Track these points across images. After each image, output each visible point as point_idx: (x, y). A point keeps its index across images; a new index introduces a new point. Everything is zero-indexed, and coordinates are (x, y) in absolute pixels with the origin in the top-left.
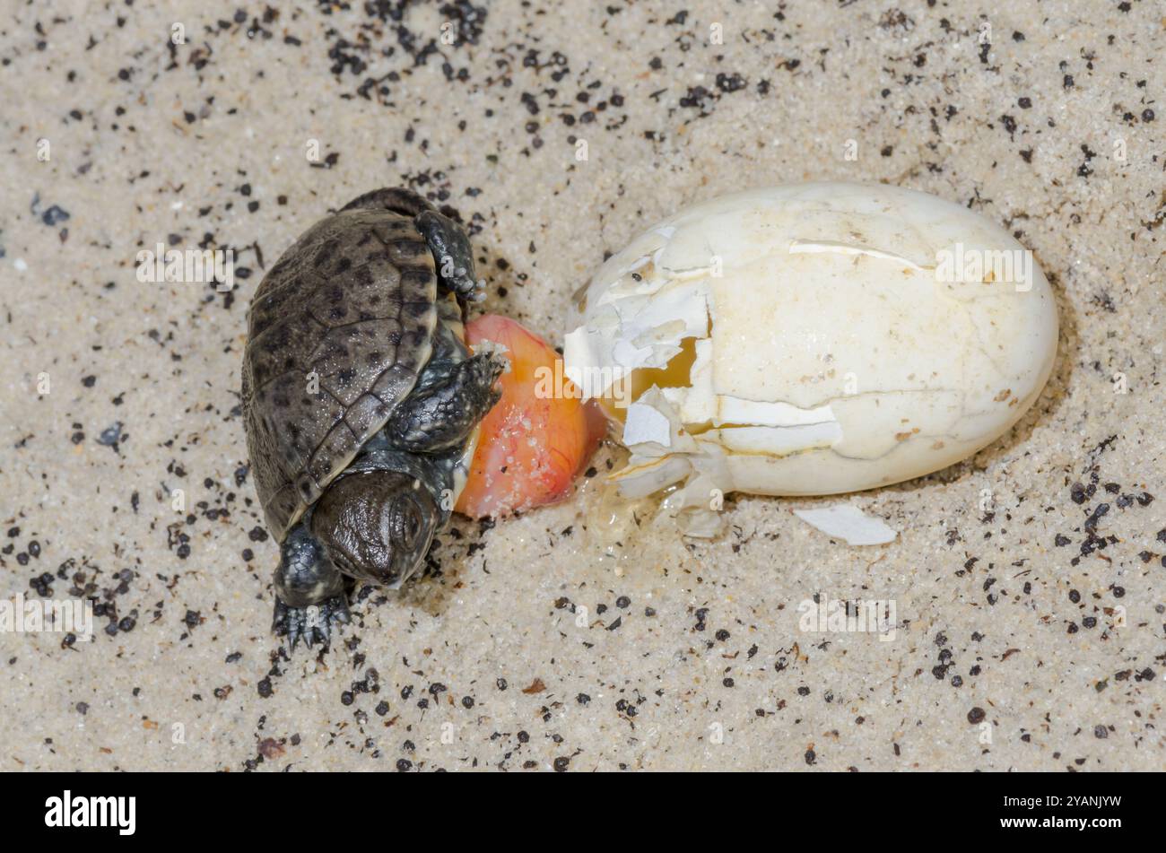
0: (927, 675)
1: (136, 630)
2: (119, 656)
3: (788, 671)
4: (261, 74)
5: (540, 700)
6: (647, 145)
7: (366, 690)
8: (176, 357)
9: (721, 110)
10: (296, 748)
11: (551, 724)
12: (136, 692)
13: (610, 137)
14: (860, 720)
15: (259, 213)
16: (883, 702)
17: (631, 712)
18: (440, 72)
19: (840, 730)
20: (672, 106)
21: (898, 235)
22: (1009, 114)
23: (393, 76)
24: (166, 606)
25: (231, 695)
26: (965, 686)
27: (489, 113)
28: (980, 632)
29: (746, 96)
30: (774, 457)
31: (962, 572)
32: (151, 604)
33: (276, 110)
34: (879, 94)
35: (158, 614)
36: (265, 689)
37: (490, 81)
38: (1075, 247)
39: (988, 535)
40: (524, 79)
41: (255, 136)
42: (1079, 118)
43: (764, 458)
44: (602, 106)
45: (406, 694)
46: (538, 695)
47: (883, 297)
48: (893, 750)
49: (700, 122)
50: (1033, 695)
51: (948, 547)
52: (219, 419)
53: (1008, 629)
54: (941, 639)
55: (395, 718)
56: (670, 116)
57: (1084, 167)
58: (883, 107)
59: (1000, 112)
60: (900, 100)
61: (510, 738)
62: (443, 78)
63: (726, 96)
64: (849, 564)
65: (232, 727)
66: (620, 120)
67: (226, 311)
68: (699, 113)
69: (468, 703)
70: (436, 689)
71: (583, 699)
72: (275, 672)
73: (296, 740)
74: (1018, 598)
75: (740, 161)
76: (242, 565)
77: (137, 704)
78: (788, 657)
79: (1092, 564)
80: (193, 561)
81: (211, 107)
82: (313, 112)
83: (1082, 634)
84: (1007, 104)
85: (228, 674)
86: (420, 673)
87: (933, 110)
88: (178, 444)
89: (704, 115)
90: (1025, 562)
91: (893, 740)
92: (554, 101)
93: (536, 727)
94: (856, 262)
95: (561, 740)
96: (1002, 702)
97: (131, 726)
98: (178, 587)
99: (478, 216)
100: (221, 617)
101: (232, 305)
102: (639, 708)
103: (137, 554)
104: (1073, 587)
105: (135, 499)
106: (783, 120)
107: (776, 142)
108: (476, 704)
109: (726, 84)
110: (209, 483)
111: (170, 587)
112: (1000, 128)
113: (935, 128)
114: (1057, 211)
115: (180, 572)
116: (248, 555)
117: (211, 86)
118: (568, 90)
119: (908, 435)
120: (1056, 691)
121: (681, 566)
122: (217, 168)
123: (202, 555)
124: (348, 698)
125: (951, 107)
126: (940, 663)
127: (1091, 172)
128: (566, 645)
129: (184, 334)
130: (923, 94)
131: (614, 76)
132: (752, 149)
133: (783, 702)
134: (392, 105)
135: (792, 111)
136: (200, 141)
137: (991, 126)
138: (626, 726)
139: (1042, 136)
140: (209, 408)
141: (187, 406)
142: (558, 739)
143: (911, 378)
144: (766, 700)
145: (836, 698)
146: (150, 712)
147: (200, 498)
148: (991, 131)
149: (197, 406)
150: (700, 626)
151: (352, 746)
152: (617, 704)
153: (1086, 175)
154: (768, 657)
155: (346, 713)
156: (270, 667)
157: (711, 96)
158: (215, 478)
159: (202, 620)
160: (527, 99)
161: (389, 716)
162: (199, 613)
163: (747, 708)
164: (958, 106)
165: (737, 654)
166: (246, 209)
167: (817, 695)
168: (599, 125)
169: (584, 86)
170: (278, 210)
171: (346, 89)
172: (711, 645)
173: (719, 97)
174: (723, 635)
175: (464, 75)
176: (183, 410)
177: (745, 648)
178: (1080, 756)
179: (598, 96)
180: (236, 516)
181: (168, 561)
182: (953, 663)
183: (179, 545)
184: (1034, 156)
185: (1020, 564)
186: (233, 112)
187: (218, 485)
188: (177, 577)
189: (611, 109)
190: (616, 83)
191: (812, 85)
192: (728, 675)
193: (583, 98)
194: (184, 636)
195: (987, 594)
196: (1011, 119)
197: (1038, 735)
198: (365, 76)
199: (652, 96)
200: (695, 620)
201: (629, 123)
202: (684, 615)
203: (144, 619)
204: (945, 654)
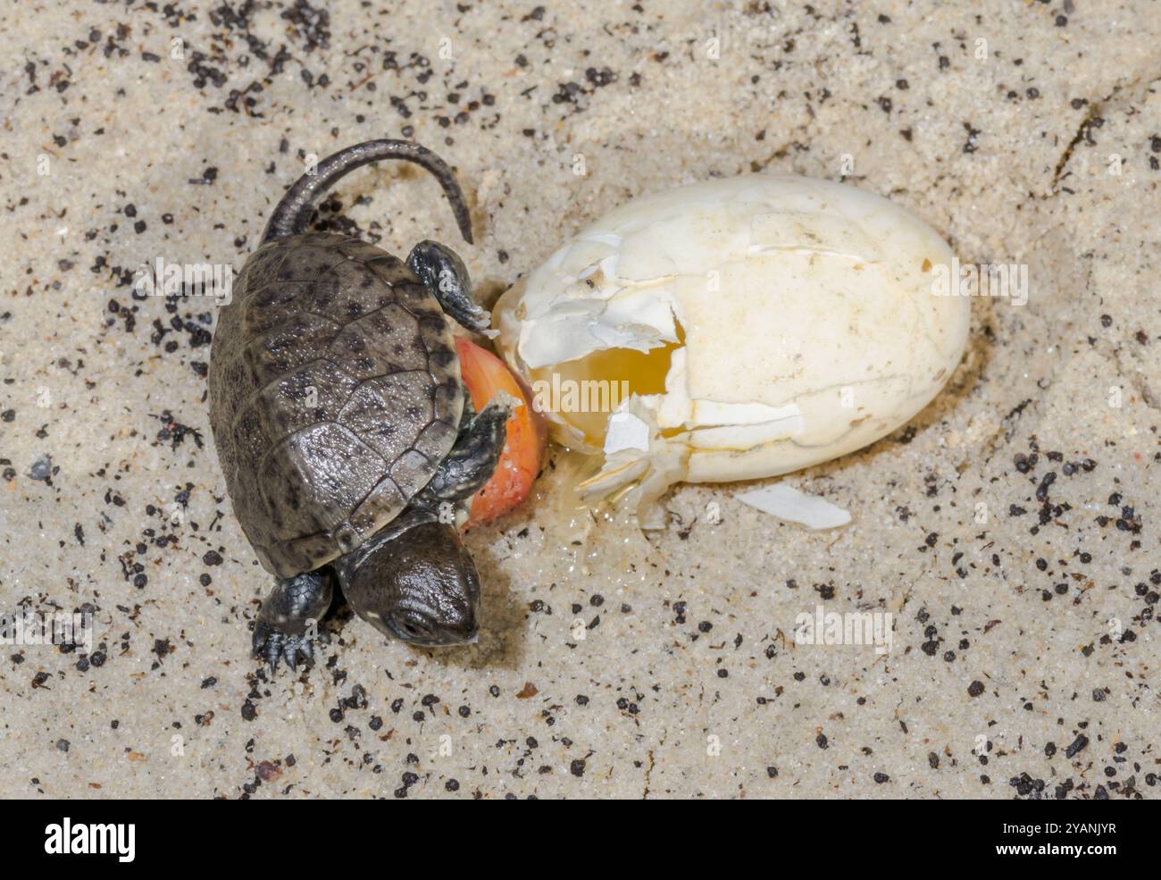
0: (918, 652)
1: (107, 664)
2: (92, 690)
3: (779, 659)
4: (122, 92)
5: (536, 704)
6: (527, 144)
7: (355, 706)
8: (91, 385)
9: (597, 104)
10: (291, 768)
11: (557, 728)
12: (115, 725)
13: (487, 137)
14: (862, 701)
15: (146, 233)
16: (879, 681)
17: (634, 710)
18: (299, 79)
19: (843, 712)
20: (545, 102)
21: (845, 233)
22: (886, 96)
23: (255, 87)
24: (133, 637)
25: (214, 721)
26: (958, 660)
27: (360, 119)
28: (958, 606)
29: (618, 89)
30: (737, 452)
31: (925, 548)
32: (116, 635)
33: (143, 127)
34: (749, 82)
35: (125, 646)
36: (249, 712)
37: (351, 85)
38: (956, 219)
39: (937, 509)
40: (387, 82)
41: (127, 155)
42: (958, 98)
43: (728, 453)
44: (473, 106)
45: (397, 707)
46: (533, 699)
47: (840, 295)
48: (899, 727)
49: (576, 117)
50: (1022, 663)
51: (901, 523)
52: (147, 444)
53: (984, 601)
54: (923, 616)
55: (390, 732)
56: (544, 112)
57: (969, 144)
58: (754, 93)
59: (877, 94)
60: (770, 85)
61: (517, 744)
62: (304, 85)
63: (599, 90)
64: (808, 546)
65: (220, 752)
66: (495, 119)
67: (129, 334)
68: (573, 108)
69: (465, 712)
70: (430, 700)
71: (582, 700)
72: (255, 694)
73: (291, 761)
74: (987, 570)
75: (621, 153)
76: (201, 591)
77: (118, 736)
78: (776, 644)
79: (1051, 532)
80: (151, 590)
81: (78, 128)
82: (182, 127)
83: (1057, 602)
84: (885, 86)
85: (206, 701)
86: (408, 686)
87: (808, 95)
88: (110, 472)
89: (578, 110)
90: (988, 535)
91: (897, 718)
92: (425, 104)
93: (541, 732)
94: (812, 262)
95: (571, 743)
96: (995, 673)
97: (117, 759)
98: (140, 618)
99: (375, 225)
100: (190, 644)
101: (135, 328)
102: (640, 705)
103: (93, 587)
104: (1038, 555)
105: (79, 532)
106: (659, 111)
107: (654, 133)
108: (473, 712)
109: (599, 79)
110: (151, 510)
111: (132, 618)
112: (875, 109)
113: (811, 112)
114: (936, 185)
115: (140, 602)
116: (206, 580)
117: (75, 107)
118: (436, 91)
119: (861, 420)
120: (1044, 657)
121: (647, 560)
122: (95, 190)
123: (158, 583)
124: (337, 716)
125: (825, 90)
126: (928, 640)
127: (976, 149)
128: (548, 647)
129: (93, 361)
130: (795, 79)
131: (480, 75)
132: (631, 141)
133: (781, 688)
134: (261, 115)
135: (667, 102)
136: (75, 164)
137: (865, 107)
138: (631, 723)
139: (920, 115)
140: (134, 434)
141: (111, 434)
142: (567, 743)
143: (870, 369)
144: (763, 688)
145: (832, 681)
146: (132, 743)
147: (144, 526)
148: (865, 112)
149: (121, 433)
150: (681, 619)
151: (351, 763)
152: (618, 703)
153: (971, 151)
154: (755, 646)
155: (337, 730)
156: (250, 690)
157: (584, 92)
158: (157, 505)
159: (173, 648)
160: (396, 102)
161: (383, 731)
162: (168, 641)
163: (745, 697)
164: (833, 90)
165: (724, 644)
166: (132, 229)
167: (812, 680)
168: (474, 125)
169: (451, 87)
170: (164, 228)
171: (213, 103)
172: (695, 638)
173: (592, 92)
174: (706, 627)
175: (324, 81)
176: (107, 438)
177: (731, 638)
178: (1083, 720)
179: (467, 97)
180: (184, 542)
181: (125, 591)
182: (941, 639)
183: (135, 575)
184: (914, 134)
185: (982, 537)
186: (100, 132)
187: (160, 511)
188: (137, 607)
189: (483, 108)
190: (484, 81)
191: (681, 75)
192: (721, 666)
193: (453, 98)
194: (155, 666)
195: (956, 568)
196: (889, 100)
197: (1039, 703)
198: (228, 88)
199: (523, 94)
200: (673, 614)
201: (503, 122)
202: (660, 608)
203: (114, 651)
204: (930, 631)
